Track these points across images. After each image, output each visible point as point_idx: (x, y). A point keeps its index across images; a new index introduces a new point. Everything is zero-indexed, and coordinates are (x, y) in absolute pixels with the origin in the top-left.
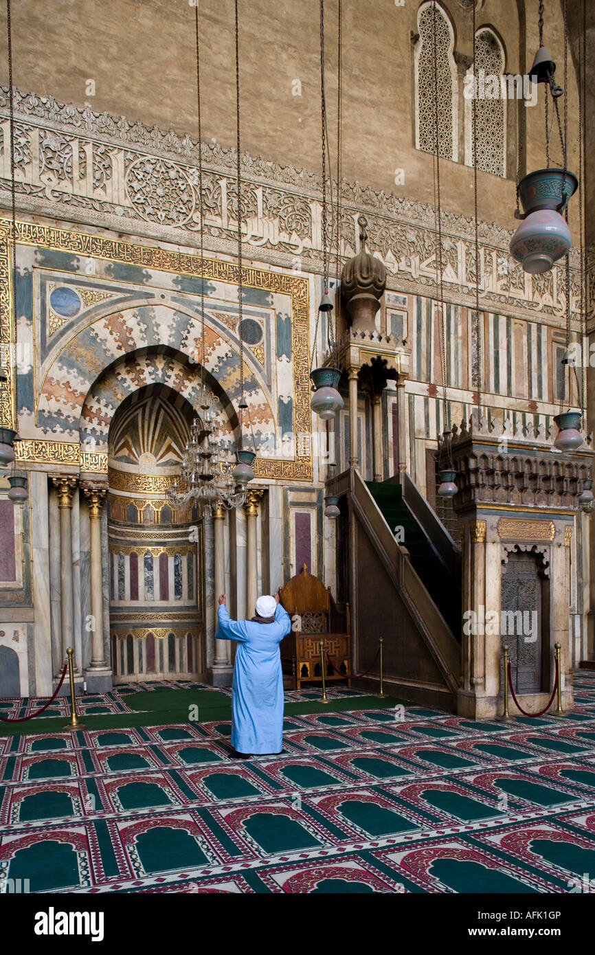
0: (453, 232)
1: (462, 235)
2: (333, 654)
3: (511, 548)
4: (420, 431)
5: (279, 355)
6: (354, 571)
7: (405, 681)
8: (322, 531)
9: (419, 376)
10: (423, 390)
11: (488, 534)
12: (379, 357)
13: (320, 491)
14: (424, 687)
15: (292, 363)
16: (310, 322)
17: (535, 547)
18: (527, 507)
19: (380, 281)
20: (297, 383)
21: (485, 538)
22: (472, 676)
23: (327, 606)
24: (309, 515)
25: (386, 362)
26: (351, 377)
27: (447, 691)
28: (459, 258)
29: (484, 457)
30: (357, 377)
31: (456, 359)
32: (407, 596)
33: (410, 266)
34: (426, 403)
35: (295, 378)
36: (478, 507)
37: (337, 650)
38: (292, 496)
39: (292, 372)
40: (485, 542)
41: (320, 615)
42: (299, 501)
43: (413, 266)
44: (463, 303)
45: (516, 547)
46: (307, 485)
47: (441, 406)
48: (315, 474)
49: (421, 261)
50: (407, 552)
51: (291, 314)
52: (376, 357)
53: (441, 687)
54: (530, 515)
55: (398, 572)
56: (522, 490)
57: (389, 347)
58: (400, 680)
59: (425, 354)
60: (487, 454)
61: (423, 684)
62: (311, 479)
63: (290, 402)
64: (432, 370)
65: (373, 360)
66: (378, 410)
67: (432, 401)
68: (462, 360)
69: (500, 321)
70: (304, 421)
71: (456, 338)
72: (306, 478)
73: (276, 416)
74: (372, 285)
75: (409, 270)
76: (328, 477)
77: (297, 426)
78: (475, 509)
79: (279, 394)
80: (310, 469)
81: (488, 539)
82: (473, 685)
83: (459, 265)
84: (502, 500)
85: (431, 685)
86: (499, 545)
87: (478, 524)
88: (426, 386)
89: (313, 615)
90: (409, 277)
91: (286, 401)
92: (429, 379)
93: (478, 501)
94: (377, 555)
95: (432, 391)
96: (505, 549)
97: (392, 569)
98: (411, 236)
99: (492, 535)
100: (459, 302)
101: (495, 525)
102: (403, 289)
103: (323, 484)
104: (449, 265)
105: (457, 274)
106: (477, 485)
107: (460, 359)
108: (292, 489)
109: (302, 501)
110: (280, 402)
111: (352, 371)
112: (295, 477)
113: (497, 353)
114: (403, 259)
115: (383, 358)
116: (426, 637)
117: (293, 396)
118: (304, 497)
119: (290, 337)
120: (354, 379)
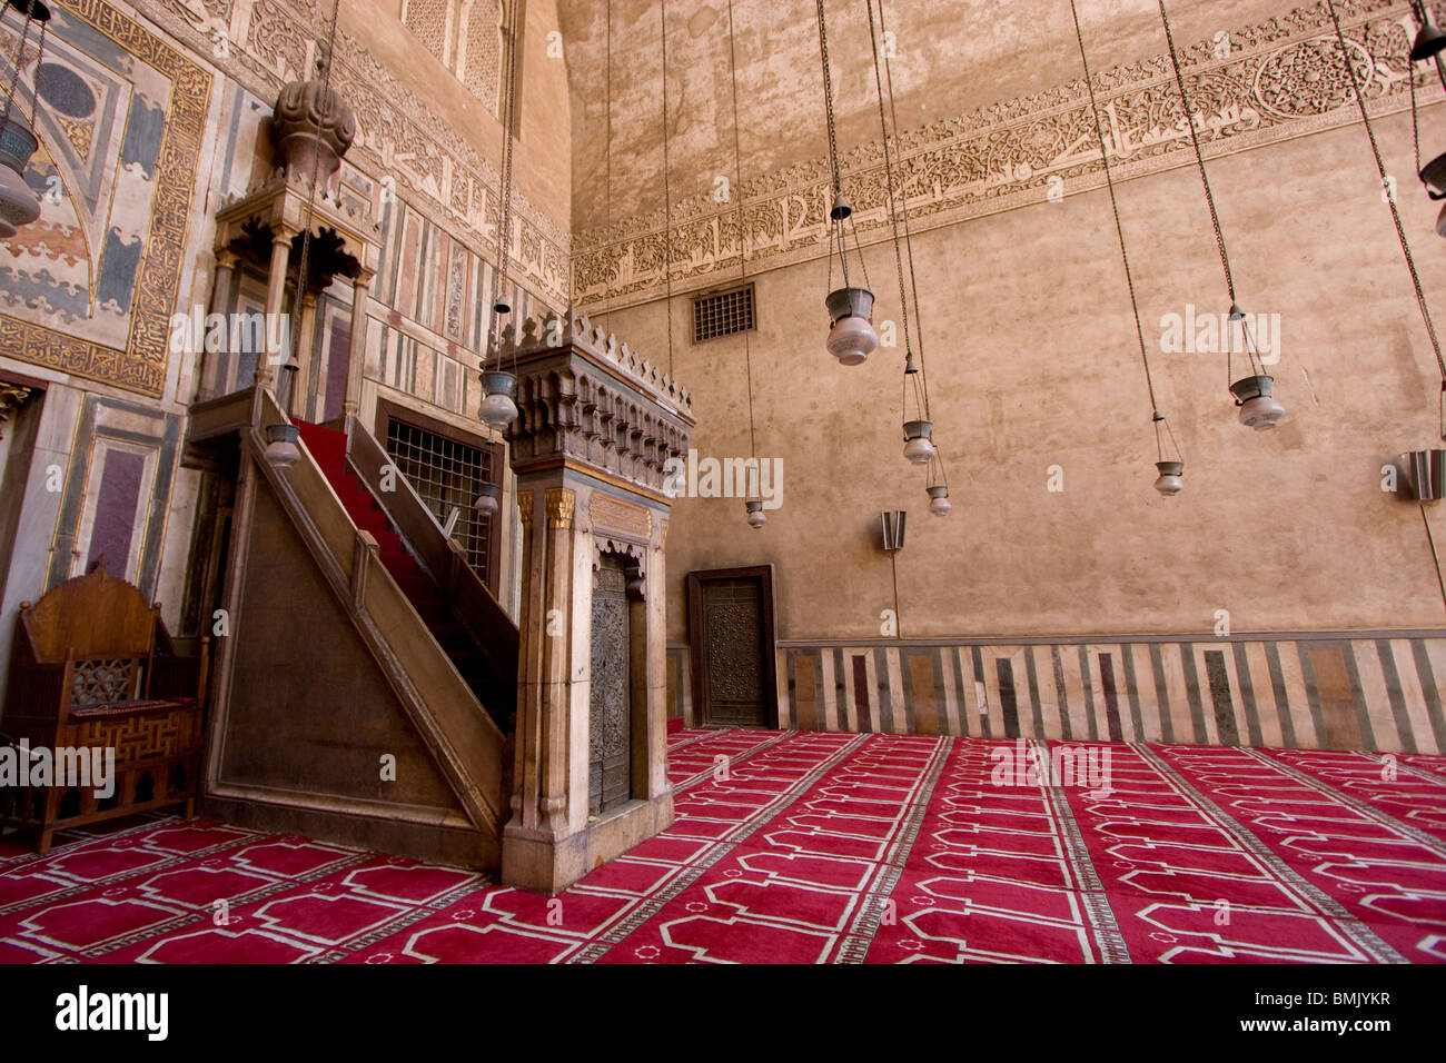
0: (440, 141)
1: (450, 150)
2: (158, 748)
3: (604, 547)
4: (371, 370)
5: (126, 158)
6: (238, 573)
7: (348, 802)
8: (167, 493)
9: (378, 293)
10: (382, 314)
11: (577, 514)
12: (333, 231)
13: (174, 420)
14: (401, 815)
15: (152, 186)
16: (205, 138)
17: (630, 547)
18: (625, 481)
19: (346, 132)
20: (159, 221)
21: (572, 521)
22: (543, 794)
23: (147, 643)
24: (141, 460)
25: (342, 242)
26: (279, 239)
27: (463, 824)
28: (445, 174)
29: (584, 381)
30: (290, 243)
31: (430, 291)
32: (369, 624)
33: (381, 148)
34: (385, 334)
35: (155, 211)
36: (566, 464)
37: (168, 741)
38: (103, 416)
39: (150, 199)
40: (572, 529)
41: (127, 662)
42: (121, 427)
43: (385, 151)
44: (445, 227)
45: (610, 544)
46: (147, 402)
47: (405, 344)
48: (170, 386)
49: (397, 151)
50: (376, 543)
51: (168, 108)
52: (327, 228)
53: (446, 815)
54: (626, 493)
55: (352, 579)
56: (621, 452)
57: (350, 222)
58: (336, 801)
59: (390, 268)
60: (589, 377)
61: (396, 808)
62: (158, 394)
63: (137, 247)
64: (397, 293)
65: (322, 230)
66: (309, 317)
67: (393, 334)
68: (438, 296)
69: (485, 269)
70: (161, 290)
71: (433, 266)
72: (147, 389)
73: (96, 259)
74: (332, 130)
75: (378, 151)
76: (196, 398)
77: (143, 292)
78: (562, 467)
79: (112, 224)
80: (160, 376)
81: (578, 525)
82: (544, 815)
83: (444, 182)
84: (597, 462)
85: (418, 810)
86: (591, 537)
87: (564, 495)
88: (387, 311)
89: (108, 663)
90: (378, 161)
91: (126, 240)
92: (391, 303)
93: (568, 454)
94: (303, 545)
95: (395, 319)
96: (597, 547)
97: (337, 571)
98: (387, 114)
99: (583, 519)
100: (440, 224)
101: (586, 502)
102: (368, 170)
103: (184, 411)
104: (431, 174)
105: (440, 191)
106: (570, 427)
107: (435, 292)
108: (107, 403)
109: (129, 429)
110: (112, 238)
111: (282, 231)
112: (121, 381)
113: (479, 305)
114: (372, 134)
115: (339, 234)
116: (413, 710)
117: (146, 239)
118: (136, 423)
119: (159, 143)
120: (284, 244)
